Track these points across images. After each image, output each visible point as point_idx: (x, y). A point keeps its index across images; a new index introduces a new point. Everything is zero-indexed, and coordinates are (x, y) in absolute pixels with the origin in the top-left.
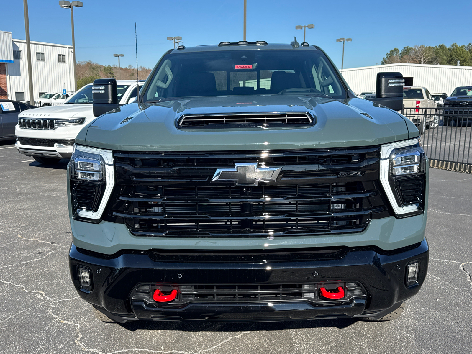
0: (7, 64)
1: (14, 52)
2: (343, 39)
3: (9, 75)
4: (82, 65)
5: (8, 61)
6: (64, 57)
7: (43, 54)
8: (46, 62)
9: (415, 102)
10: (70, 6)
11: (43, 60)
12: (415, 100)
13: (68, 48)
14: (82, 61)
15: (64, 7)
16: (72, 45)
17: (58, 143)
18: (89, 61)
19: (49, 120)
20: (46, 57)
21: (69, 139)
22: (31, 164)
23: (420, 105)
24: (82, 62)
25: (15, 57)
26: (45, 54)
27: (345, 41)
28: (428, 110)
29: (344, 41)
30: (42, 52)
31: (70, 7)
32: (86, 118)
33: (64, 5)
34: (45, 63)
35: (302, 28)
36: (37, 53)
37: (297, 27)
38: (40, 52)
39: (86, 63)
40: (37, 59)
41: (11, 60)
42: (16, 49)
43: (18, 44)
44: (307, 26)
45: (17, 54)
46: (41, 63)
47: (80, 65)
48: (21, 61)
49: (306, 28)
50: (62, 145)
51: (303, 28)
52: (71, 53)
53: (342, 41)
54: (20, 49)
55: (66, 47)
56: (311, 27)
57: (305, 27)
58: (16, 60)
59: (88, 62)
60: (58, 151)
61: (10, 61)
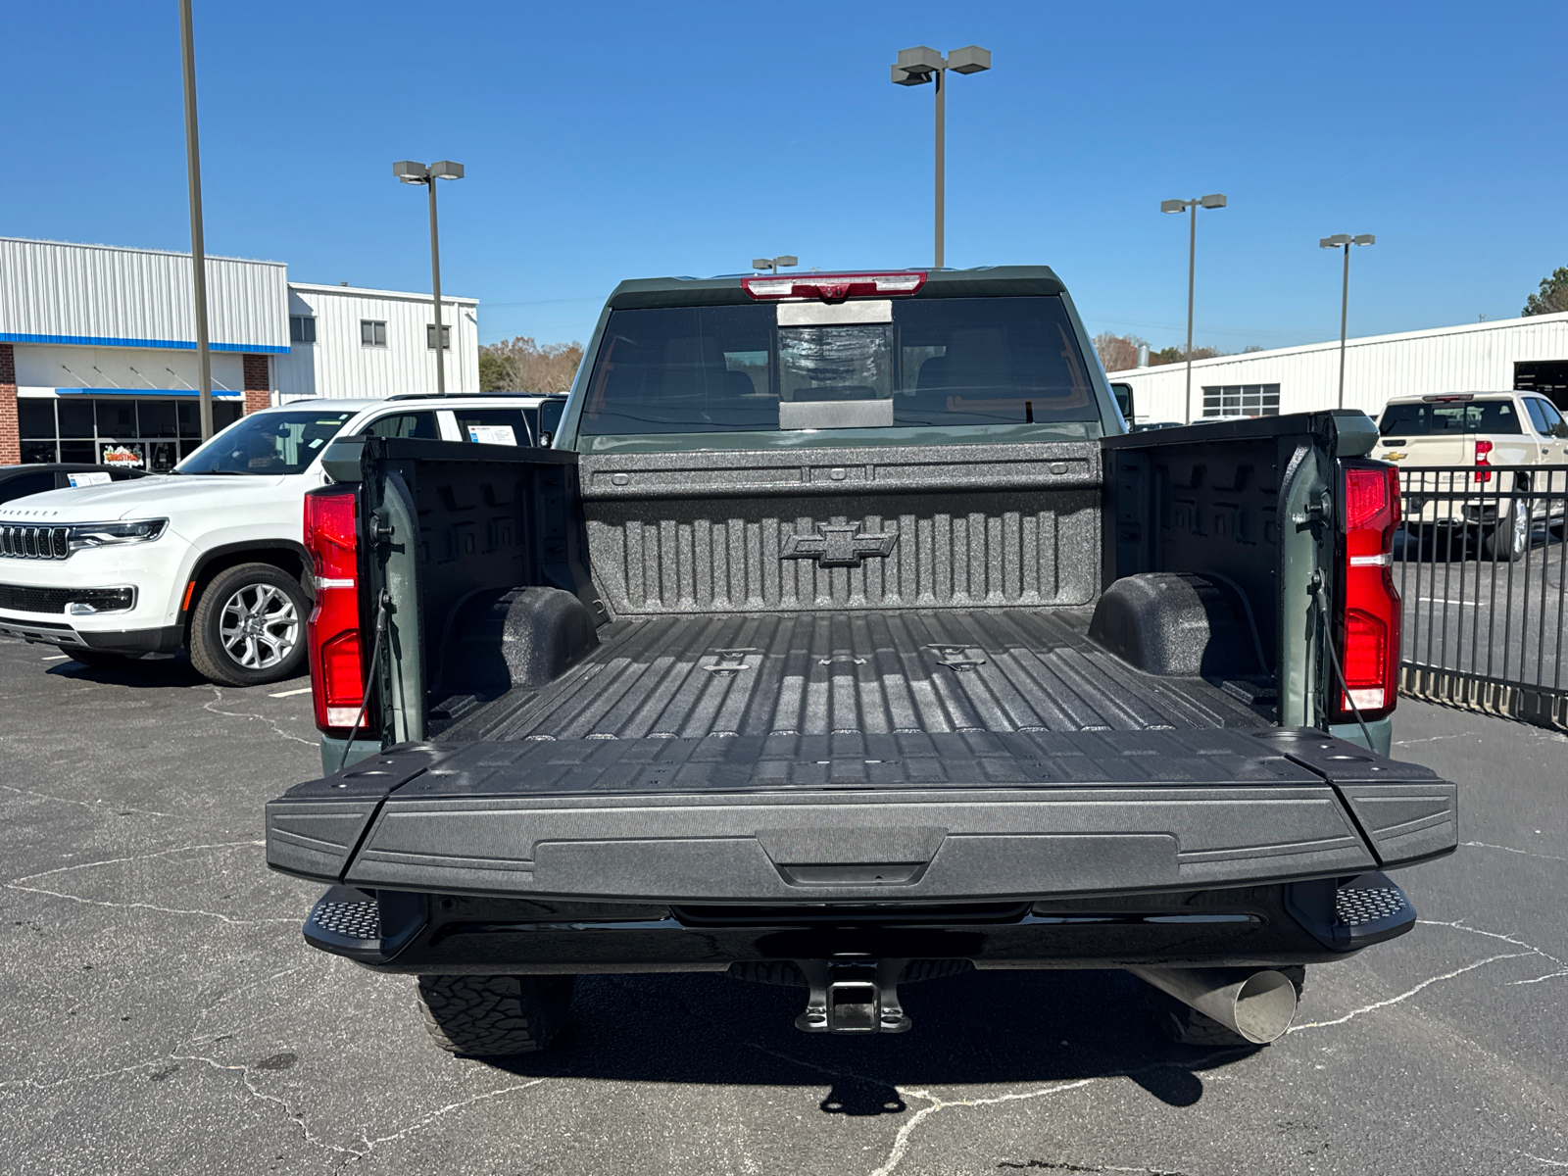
0: (273, 356)
1: (295, 321)
2: (1342, 238)
3: (277, 392)
4: (552, 357)
5: (273, 348)
6: (445, 332)
7: (382, 324)
8: (392, 350)
9: (1471, 447)
10: (425, 176)
11: (381, 342)
12: (1471, 440)
13: (456, 305)
14: (553, 344)
15: (411, 180)
16: (432, 291)
17: (76, 602)
18: (574, 343)
19: (52, 528)
20: (391, 332)
21: (122, 588)
22: (58, 670)
23: (1492, 458)
24: (552, 348)
25: (295, 337)
26: (387, 325)
27: (1352, 246)
28: (1538, 474)
29: (1347, 246)
30: (380, 319)
31: (428, 180)
32: (167, 519)
33: (407, 176)
34: (388, 353)
35: (1184, 209)
36: (364, 323)
37: (1167, 206)
38: (372, 318)
39: (565, 349)
40: (363, 342)
41: (284, 345)
42: (299, 312)
43: (304, 297)
44: (1199, 199)
45: (303, 327)
46: (375, 351)
47: (548, 358)
48: (316, 349)
49: (1198, 207)
50: (88, 609)
51: (1188, 208)
52: (466, 319)
53: (1342, 245)
54: (313, 314)
55: (453, 303)
56: (1214, 203)
57: (1193, 203)
58: (301, 347)
59: (571, 345)
60: (77, 628)
61: (281, 349)
